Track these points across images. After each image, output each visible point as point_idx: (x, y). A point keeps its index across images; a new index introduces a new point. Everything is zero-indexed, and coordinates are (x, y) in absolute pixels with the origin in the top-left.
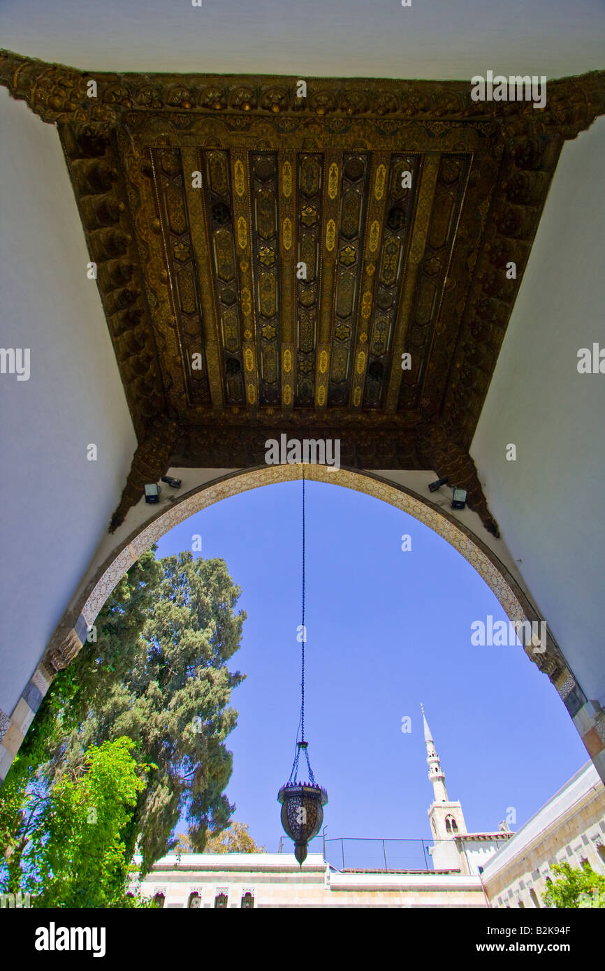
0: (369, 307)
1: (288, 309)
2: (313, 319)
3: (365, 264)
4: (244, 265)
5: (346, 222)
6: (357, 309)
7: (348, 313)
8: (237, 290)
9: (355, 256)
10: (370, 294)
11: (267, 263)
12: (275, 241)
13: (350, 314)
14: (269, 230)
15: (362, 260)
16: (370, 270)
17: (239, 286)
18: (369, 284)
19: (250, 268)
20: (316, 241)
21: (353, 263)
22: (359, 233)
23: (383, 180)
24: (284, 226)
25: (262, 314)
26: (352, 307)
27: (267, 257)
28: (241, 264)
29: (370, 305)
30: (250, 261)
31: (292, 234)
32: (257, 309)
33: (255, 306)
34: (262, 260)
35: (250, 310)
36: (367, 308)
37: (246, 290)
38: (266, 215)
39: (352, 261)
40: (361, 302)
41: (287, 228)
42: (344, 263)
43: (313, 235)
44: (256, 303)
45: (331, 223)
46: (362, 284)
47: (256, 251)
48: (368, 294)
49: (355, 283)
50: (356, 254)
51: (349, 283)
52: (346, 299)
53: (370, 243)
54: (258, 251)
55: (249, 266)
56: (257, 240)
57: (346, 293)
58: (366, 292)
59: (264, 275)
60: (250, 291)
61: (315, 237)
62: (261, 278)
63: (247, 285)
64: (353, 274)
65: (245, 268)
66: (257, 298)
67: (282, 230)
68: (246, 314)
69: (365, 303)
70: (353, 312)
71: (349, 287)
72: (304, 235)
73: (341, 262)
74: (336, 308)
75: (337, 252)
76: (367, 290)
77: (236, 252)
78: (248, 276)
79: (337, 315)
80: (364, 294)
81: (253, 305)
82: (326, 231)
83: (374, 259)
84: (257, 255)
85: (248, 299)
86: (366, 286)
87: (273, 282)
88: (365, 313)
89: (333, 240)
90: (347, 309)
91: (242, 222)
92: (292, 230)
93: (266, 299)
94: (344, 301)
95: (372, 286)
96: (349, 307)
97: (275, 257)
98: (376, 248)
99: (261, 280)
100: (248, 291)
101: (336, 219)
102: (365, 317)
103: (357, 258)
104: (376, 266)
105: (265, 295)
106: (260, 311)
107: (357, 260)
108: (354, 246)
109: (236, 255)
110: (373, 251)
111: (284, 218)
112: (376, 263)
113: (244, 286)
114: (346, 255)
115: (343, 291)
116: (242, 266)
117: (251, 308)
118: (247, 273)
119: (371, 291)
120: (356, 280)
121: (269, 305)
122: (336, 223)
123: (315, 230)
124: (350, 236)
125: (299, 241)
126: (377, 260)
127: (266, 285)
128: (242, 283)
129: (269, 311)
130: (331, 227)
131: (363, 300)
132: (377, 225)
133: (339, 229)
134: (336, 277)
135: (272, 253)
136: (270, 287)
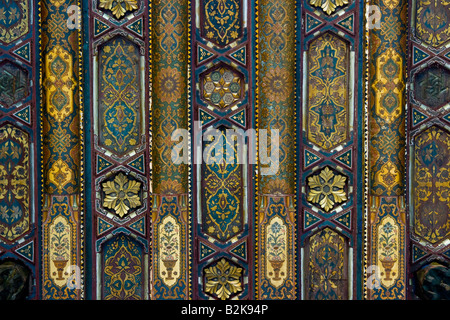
0: (53, 79)
1: (276, 69)
2: (204, 34)
3: (77, 186)
4: (388, 178)
5: (132, 270)
6: (83, 67)
7: (107, 49)
8: (410, 107)
9: (103, 195)
10: (55, 113)
11: (327, 174)
12: (307, 225)
13: (100, 48)
14: (319, 249)
15: (85, 192)
16: (61, 173)
17: (406, 125)
18: (61, 140)
19: (375, 169)
20: (205, 227)
21: (105, 181)
22: (98, 249)
24: (284, 268)
25: (348, 44)
26: (100, 67)
27: (327, 188)
28: (397, 179)
29: (49, 83)
30: (373, 187)
31: (264, 252)
32: (360, 57)
33: (366, 69)
34: (340, 181)
35: (379, 64)
36: (59, 75)
37: (389, 117)
38: (326, 280)
39: (109, 186)
40: (75, 91)
41: (277, 265)
42: (130, 178)
43: (212, 240)
44: (360, 75)
46: (77, 137)
47: (356, 203)
48: (60, 114)
49: (96, 132)
50: (102, 202)
51: (113, 129)
52: (117, 88)
53: (68, 236)
54: (349, 203)
55: (375, 172)
56: (351, 232)
57: (117, 103)
58: (66, 118)
59: (336, 146)
60: (378, 112)
61: (207, 238)
62: (345, 138)
63: (383, 127)
64: (103, 155)
65: (386, 171)
66: (359, 90)
67: (288, 258)
68: (393, 52)
69: (65, 88)
70: (95, 58)
71: (110, 121)
72: (234, 240)
73: (138, 184)
74: (143, 65)
75: (151, 209)
76: (63, 123)
77: (406, 202)
78: (381, 151)
79: (137, 47)
80: (71, 110)
81: (370, 72)
82: (181, 257)
83: (55, 199)
84: (352, 195)
85: (384, 91)
86: (69, 132)
87: (313, 129)
88: (61, 61)
89: (163, 239)
90: (112, 62)
91: (388, 274)
92: (265, 261)
93: (334, 83)
94: (122, 83)
95: (51, 132)
96: (108, 67)
97: (306, 191)
98: (52, 227)
99: (345, 135)
100: (382, 112)
101: (159, 285)
102: (61, 50)
103: (98, 196)
104: (46, 178)
105: (336, 94)
106: (353, 54)
107: (97, 188)
108: (109, 219)
109: (407, 197)
110: (60, 219)
111: (284, 285)
112: (47, 187)
113: (393, 125)
114: (126, 197)
115: (127, 109)
116: (394, 176)
117: (376, 67)
118: (382, 158)
119: (53, 118)
120: (96, 142)
121: (325, 67)
122: (159, 278)
123: (209, 253)
124: (119, 241)
125: (247, 230)
126: (45, 192)
127: (331, 120)
128: (397, 130)
129: (328, 51)
130: (170, 269)
131: (70, 93)
132: (57, 276)
133: (150, 261)
134: (148, 146)
135: (315, 197)
136: (321, 114)
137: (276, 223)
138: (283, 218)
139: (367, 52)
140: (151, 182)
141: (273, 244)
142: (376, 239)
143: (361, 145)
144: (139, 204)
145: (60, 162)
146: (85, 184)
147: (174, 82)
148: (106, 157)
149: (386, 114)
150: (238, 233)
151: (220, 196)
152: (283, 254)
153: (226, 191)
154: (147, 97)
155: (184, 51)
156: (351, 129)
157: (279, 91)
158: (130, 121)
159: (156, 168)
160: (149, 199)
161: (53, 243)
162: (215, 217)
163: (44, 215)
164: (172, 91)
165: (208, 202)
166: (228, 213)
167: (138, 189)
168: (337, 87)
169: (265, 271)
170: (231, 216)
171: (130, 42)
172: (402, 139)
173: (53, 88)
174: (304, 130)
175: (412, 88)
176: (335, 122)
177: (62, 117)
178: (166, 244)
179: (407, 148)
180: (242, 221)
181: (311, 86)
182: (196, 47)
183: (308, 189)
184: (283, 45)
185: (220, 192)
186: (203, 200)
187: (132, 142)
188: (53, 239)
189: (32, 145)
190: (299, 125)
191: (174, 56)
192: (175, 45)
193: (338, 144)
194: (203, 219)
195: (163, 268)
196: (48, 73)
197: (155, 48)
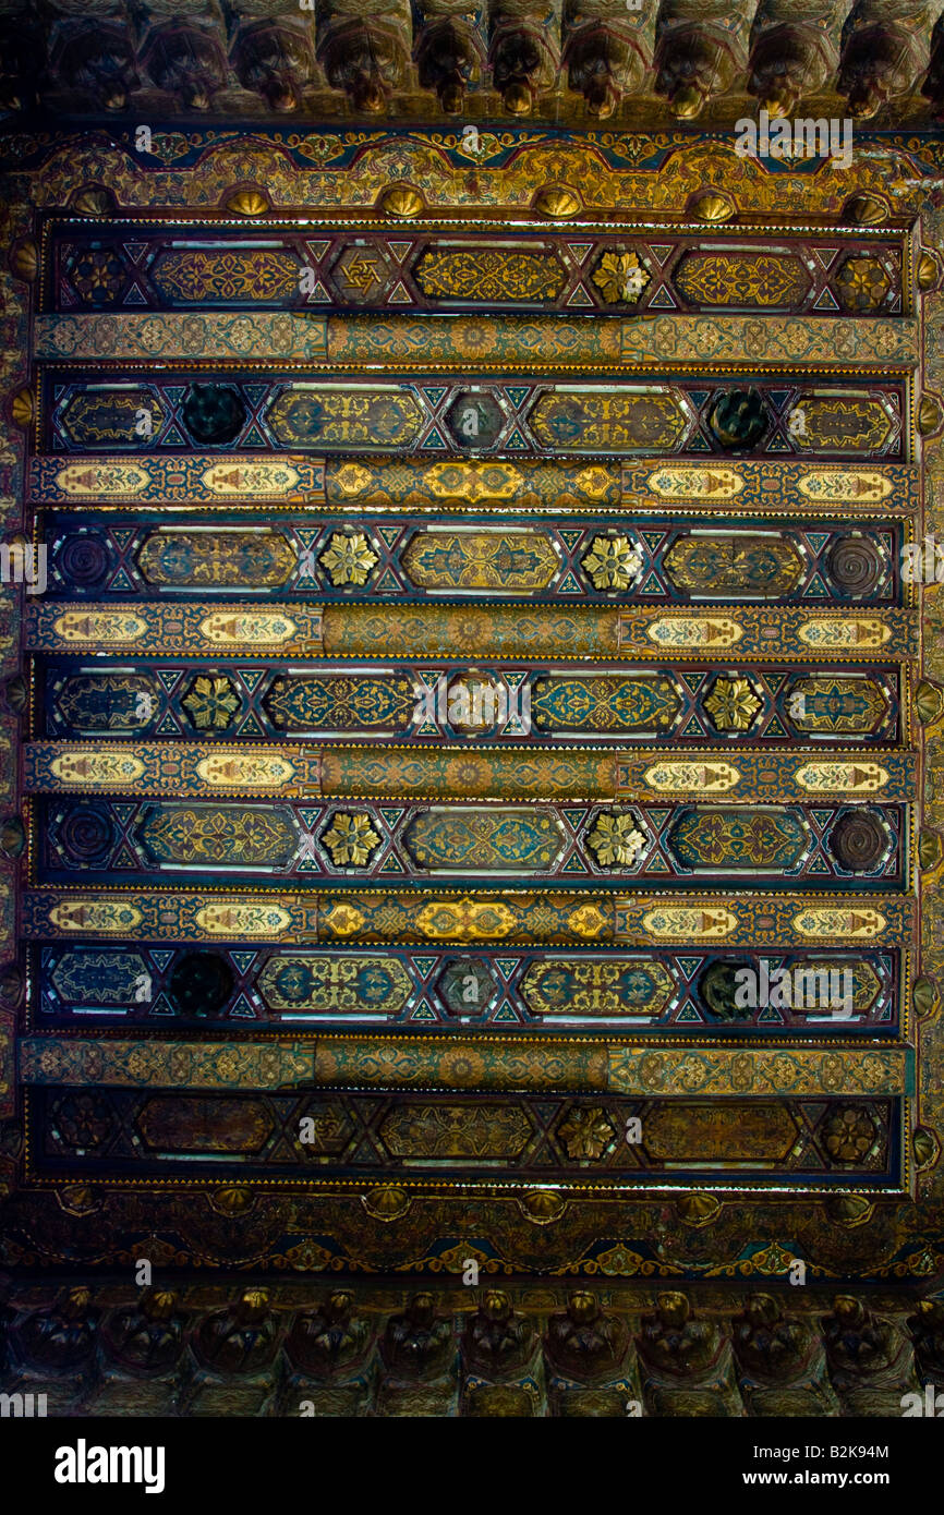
0: (459, 929)
1: (449, 631)
2: (401, 727)
3: (603, 900)
4: (597, 482)
5: (718, 827)
6: (444, 888)
7: (421, 856)
8: (502, 452)
9: (616, 864)
10: (505, 927)
11: (591, 564)
12: (660, 591)
13: (419, 865)
14: (692, 575)
15: (611, 888)
16: (585, 920)
17: (528, 458)
18: (542, 919)
19: (584, 499)
20: (661, 728)
21: (597, 861)
22: (688, 873)
23: (848, 933)
24: (718, 623)
25: (417, 534)
26: (444, 866)
27: (610, 564)
28: (599, 470)
29: (466, 934)
30: (609, 503)
31: (695, 649)
32: (435, 518)
33: (451, 510)
34: (600, 546)
35: (444, 493)
36: (454, 920)
37: (515, 481)
38: (734, 566)
39: (604, 856)
40: (476, 899)
41: (713, 632)
42: (593, 828)
43: (679, 719)
44: (459, 518)
45: (728, 777)
46: (537, 898)
47: (632, 525)
48: (507, 920)
49: (532, 873)
50: (625, 866)
51: (528, 851)
52: (472, 844)
53: (670, 912)
54: (630, 534)
55: (590, 499)
56: (669, 532)
57: (494, 844)
58: (512, 912)
59: (554, 551)
60: (509, 495)
61: (676, 726)
62: (543, 539)
63: (529, 488)
64: (562, 864)
65: (588, 485)
66: (479, 519)
67: (704, 616)
68: (429, 475)
69: (473, 913)
70: (433, 873)
71: (517, 854)
72: (679, 689)
73: (602, 817)
74: (442, 809)
75: (636, 801)
76: (519, 917)
77: (630, 458)
78: (561, 491)
79: (418, 816)
80: (502, 906)
81: (455, 506)
82: (701, 761)
83: (620, 929)
84: (619, 529)
85: (480, 487)
86: (530, 909)
87: (530, 581)
88: (436, 917)
89: (676, 786)
90: (438, 850)
91: (726, 484)
92: (708, 648)
93: (469, 553)
94: (466, 836)
95: (531, 932)
96: (445, 855)
97: (614, 591)
98: (657, 933)
99: (538, 539)
100: (508, 490)
101: (738, 791)
102: (422, 917)
103: (616, 872)
104: (592, 940)
105: (484, 551)
106: (431, 528)
107: (607, 872)
108: (648, 857)
109: (623, 457)
110: (647, 922)
111: (740, 622)
112: (604, 939)
113: (526, 475)
114: (619, 833)
115: (501, 831)
116: (595, 474)
117: (449, 498)
118: (570, 490)
119: (512, 930)
120: (544, 873)
121: (447, 565)
122: (728, 792)
123: (696, 724)
124: (678, 843)
125: (667, 673)
126: (611, 941)
127: (518, 557)
128: (533, 470)
129: (426, 561)
130: (717, 777)
131: (480, 906)
132: (723, 927)
133: (705, 803)
134: (550, 803)
135: (622, 579)
136: (510, 571)
137: (657, 632)
138: (650, 623)
139: (428, 510)
140: (600, 801)
141: (686, 637)
142: (679, 498)
143: (553, 517)
144: (628, 816)
145: (571, 921)
146: (601, 888)
147: (464, 768)
148: (564, 860)
149: (511, 484)
150: (670, 684)
151: (619, 707)
152: (699, 624)
153: (613, 700)
154: (485, 804)
155: (424, 753)
156: (531, 530)
157: (478, 627)
158: (517, 828)
159: (581, 793)
160: (622, 803)
161: (679, 932)
162: (647, 714)
163: (641, 943)
164: (477, 772)
165: (627, 724)
166: (642, 696)
167: (608, 818)
168: (475, 549)
169: (721, 648)
170: (646, 692)
171: (411, 826)
172: (545, 463)
173: (473, 929)
174: (531, 594)
175: (477, 450)
176: (521, 552)
177: (511, 918)
178: (683, 782)
179: (557, 456)
180: (653, 678)
181: (472, 584)
182: (419, 738)
183: (610, 589)
184: (417, 621)
185: (614, 707)
186: (624, 730)
187: (545, 824)
188: (674, 931)
189: (547, 957)
190: (524, 600)
191: (431, 767)
192: (416, 766)
193: (551, 547)
194: (649, 730)
195: (715, 786)
196: (453, 935)
197: (420, 792)
